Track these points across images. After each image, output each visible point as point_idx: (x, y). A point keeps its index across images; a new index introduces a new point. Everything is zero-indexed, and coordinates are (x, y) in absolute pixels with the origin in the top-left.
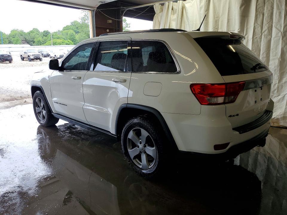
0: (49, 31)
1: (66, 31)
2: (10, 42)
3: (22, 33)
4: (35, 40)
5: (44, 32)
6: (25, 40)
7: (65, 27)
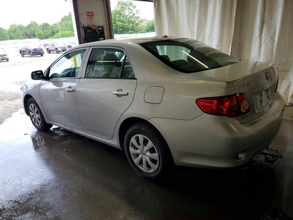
0: (48, 23)
1: (66, 22)
2: (11, 38)
3: (21, 28)
4: (35, 34)
5: (43, 24)
6: (25, 34)
7: (63, 18)
